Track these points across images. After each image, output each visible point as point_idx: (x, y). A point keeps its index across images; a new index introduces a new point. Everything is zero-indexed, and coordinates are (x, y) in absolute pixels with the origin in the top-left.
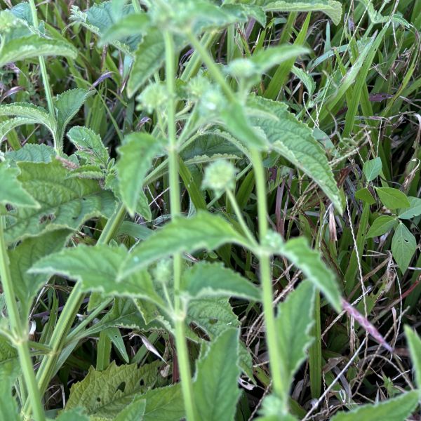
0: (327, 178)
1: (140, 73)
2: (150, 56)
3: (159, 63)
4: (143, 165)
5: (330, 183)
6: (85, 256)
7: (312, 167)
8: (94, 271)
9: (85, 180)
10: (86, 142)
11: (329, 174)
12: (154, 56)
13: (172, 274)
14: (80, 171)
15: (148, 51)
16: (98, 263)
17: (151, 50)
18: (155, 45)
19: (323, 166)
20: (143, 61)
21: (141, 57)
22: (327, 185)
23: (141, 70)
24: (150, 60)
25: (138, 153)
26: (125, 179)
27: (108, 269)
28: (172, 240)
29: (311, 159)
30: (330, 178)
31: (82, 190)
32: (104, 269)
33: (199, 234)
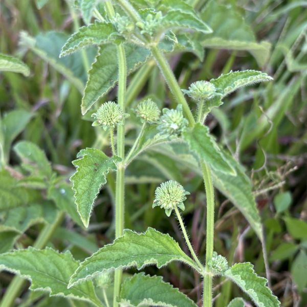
0: (250, 206)
1: (93, 92)
2: (103, 77)
3: (111, 84)
4: (97, 179)
5: (253, 212)
6: (33, 258)
7: (237, 195)
8: (42, 273)
9: (30, 190)
10: (31, 157)
11: (252, 203)
12: (106, 77)
13: (113, 281)
14: (26, 181)
15: (100, 71)
16: (45, 266)
17: (103, 71)
18: (107, 67)
19: (247, 195)
20: (95, 81)
21: (94, 77)
22: (250, 213)
23: (94, 90)
24: (102, 81)
25: (92, 168)
26: (80, 192)
27: (54, 272)
28: (122, 254)
29: (236, 189)
30: (253, 207)
31: (27, 198)
32: (51, 272)
33: (148, 251)
